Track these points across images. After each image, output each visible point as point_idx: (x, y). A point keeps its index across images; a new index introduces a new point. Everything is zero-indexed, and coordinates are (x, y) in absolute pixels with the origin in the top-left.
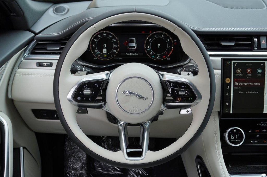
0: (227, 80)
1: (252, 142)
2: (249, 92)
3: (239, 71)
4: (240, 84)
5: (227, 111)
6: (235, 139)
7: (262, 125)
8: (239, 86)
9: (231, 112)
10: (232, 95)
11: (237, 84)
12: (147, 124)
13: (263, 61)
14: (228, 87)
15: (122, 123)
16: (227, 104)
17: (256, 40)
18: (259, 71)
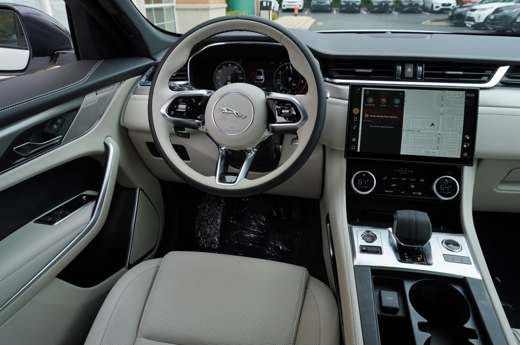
0: (356, 111)
1: (386, 191)
2: (382, 127)
3: (370, 100)
4: (371, 116)
5: (353, 148)
6: (363, 184)
7: (400, 171)
8: (369, 118)
9: (359, 151)
10: (360, 128)
11: (368, 116)
12: (252, 153)
13: (402, 90)
14: (355, 119)
15: (223, 148)
16: (354, 140)
17: (399, 68)
18: (397, 101)
